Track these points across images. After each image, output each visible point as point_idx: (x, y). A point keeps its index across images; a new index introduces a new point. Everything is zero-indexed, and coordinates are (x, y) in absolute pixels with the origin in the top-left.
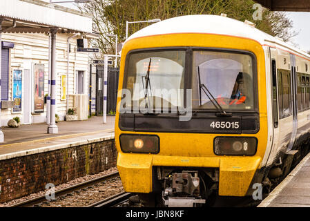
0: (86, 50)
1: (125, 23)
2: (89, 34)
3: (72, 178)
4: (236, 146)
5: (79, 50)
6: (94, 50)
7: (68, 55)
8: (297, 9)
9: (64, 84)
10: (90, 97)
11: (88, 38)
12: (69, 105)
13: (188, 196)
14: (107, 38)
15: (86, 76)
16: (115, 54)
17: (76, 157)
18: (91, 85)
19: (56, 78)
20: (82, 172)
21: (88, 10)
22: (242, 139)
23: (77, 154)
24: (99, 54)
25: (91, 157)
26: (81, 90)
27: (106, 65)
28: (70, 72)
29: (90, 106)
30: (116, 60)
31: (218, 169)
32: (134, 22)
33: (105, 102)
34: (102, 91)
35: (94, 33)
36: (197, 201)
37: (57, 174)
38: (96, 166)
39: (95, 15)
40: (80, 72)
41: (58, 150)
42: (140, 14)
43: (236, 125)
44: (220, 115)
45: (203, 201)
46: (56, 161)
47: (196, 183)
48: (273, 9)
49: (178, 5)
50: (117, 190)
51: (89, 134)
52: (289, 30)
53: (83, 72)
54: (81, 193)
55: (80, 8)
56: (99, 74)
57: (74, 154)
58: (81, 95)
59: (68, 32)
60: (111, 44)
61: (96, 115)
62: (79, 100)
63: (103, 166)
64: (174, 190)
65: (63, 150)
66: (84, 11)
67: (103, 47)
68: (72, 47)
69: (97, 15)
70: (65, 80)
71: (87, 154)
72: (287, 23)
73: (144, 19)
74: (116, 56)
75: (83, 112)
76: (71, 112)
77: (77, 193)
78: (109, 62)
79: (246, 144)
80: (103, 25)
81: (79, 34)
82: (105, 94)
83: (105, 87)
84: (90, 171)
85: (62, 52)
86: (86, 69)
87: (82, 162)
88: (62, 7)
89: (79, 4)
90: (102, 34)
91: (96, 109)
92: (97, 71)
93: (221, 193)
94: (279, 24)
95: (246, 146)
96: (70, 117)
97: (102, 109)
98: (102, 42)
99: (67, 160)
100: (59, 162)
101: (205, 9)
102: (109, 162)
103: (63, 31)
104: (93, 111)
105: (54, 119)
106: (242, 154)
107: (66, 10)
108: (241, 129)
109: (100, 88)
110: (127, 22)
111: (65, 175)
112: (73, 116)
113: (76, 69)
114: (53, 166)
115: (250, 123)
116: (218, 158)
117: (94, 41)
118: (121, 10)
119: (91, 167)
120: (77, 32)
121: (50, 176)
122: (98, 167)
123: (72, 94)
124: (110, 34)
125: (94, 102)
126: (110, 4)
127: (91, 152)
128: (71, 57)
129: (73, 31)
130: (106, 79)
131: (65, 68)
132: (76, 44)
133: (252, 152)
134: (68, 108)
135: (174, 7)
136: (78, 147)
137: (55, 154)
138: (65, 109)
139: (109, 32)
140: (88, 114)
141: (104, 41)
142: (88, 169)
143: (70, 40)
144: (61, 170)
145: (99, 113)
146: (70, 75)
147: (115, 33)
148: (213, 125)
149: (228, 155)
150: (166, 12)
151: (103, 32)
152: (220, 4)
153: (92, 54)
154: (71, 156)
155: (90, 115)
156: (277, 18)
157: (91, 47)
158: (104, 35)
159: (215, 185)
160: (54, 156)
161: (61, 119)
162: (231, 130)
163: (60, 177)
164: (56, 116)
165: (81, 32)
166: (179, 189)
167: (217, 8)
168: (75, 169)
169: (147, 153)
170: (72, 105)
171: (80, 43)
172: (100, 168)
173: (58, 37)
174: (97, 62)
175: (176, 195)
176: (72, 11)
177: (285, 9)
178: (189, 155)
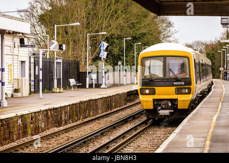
0: (26, 46)
1: (54, 26)
2: (28, 34)
3: (18, 138)
4: (183, 91)
5: (21, 46)
6: (32, 46)
7: (13, 50)
8: (176, 14)
9: (11, 70)
10: (30, 79)
11: (28, 38)
12: (15, 86)
13: (167, 109)
14: (41, 37)
15: (27, 65)
16: (47, 49)
17: (21, 123)
18: (30, 71)
19: (5, 67)
20: (25, 134)
21: (27, 18)
22: (185, 88)
23: (22, 121)
24: (36, 49)
25: (31, 123)
26: (23, 75)
27: (41, 56)
28: (15, 62)
29: (30, 86)
30: (48, 53)
31: (177, 99)
32: (61, 25)
33: (41, 83)
34: (39, 75)
35: (32, 33)
36: (170, 111)
37: (7, 136)
38: (36, 129)
39: (32, 21)
40: (23, 62)
41: (8, 118)
42: (65, 20)
43: (183, 83)
44: (177, 80)
45: (173, 111)
46: (6, 127)
47: (170, 104)
48: (159, 14)
49: (92, 13)
50: (51, 146)
51: (30, 107)
52: (172, 29)
53: (24, 62)
54: (25, 149)
55: (21, 16)
56: (36, 63)
57: (20, 121)
58: (24, 78)
59: (13, 34)
60: (44, 41)
61: (35, 92)
62: (22, 82)
63: (40, 129)
64: (162, 107)
65: (12, 118)
66: (24, 18)
67: (39, 44)
68: (16, 44)
69: (34, 21)
70: (12, 68)
71: (29, 120)
72: (170, 24)
73: (68, 23)
74: (48, 50)
75: (25, 91)
76: (16, 91)
77: (22, 148)
78: (43, 54)
79: (187, 90)
80: (38, 28)
81: (21, 35)
82: (41, 78)
83: (41, 72)
84: (31, 133)
85: (9, 48)
86: (26, 59)
87: (25, 127)
88: (8, 16)
89: (21, 13)
90: (37, 34)
91: (35, 88)
92: (35, 61)
93: (179, 108)
94: (165, 25)
95: (187, 91)
96: (16, 94)
97: (39, 88)
98: (38, 40)
99: (14, 125)
100: (8, 127)
101: (111, 16)
102: (45, 126)
103: (9, 33)
104: (33, 90)
105: (4, 96)
106: (185, 94)
107: (12, 18)
108: (185, 85)
109: (37, 73)
110: (56, 26)
111: (13, 136)
112: (18, 94)
113: (19, 60)
114: (5, 130)
115: (188, 82)
116: (177, 95)
117: (32, 40)
118: (51, 17)
119: (32, 130)
120: (19, 33)
121: (2, 137)
122: (37, 130)
123: (16, 78)
124: (44, 35)
125: (32, 83)
126: (43, 13)
127: (32, 119)
128: (16, 51)
129: (16, 33)
130: (41, 67)
131: (12, 59)
132: (19, 42)
133: (189, 93)
134: (14, 88)
135: (89, 14)
136: (22, 116)
137: (5, 121)
138: (12, 89)
139: (43, 33)
140: (29, 92)
141: (39, 39)
142: (29, 132)
143: (15, 39)
144: (10, 133)
145: (36, 91)
146: (15, 64)
147: (47, 34)
148: (175, 83)
149: (181, 94)
150: (84, 18)
151: (38, 33)
152: (122, 12)
153: (30, 49)
154: (17, 123)
155: (31, 92)
156: (163, 21)
157: (30, 44)
158: (39, 35)
159: (175, 106)
160: (5, 123)
161: (10, 96)
162: (181, 85)
163: (9, 138)
164: (6, 94)
165: (23, 34)
166: (164, 107)
167: (120, 15)
168: (20, 131)
169: (151, 95)
170: (17, 86)
171: (22, 41)
172: (38, 131)
173: (6, 37)
174: (34, 54)
175: (162, 109)
176: (16, 19)
177: (168, 14)
178: (166, 95)
